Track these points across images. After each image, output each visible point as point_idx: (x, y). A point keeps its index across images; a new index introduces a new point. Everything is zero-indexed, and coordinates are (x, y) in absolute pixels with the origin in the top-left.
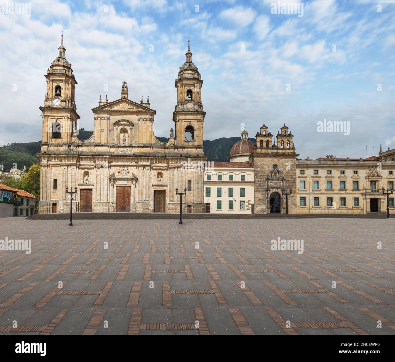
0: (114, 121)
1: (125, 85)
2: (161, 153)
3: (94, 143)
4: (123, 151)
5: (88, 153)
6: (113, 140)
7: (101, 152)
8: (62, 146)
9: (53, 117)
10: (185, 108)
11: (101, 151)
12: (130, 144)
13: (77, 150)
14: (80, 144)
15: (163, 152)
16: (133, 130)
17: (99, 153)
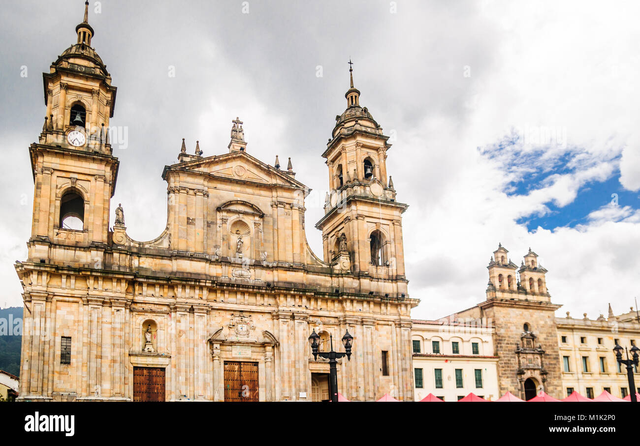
0: (218, 203)
1: (239, 127)
2: (325, 287)
3: (169, 249)
4: (241, 276)
5: (154, 272)
6: (216, 247)
7: (191, 273)
8: (87, 249)
9: (64, 174)
10: (368, 193)
11: (188, 271)
12: (256, 261)
13: (127, 264)
14: (135, 250)
15: (329, 285)
16: (261, 227)
17: (185, 275)
